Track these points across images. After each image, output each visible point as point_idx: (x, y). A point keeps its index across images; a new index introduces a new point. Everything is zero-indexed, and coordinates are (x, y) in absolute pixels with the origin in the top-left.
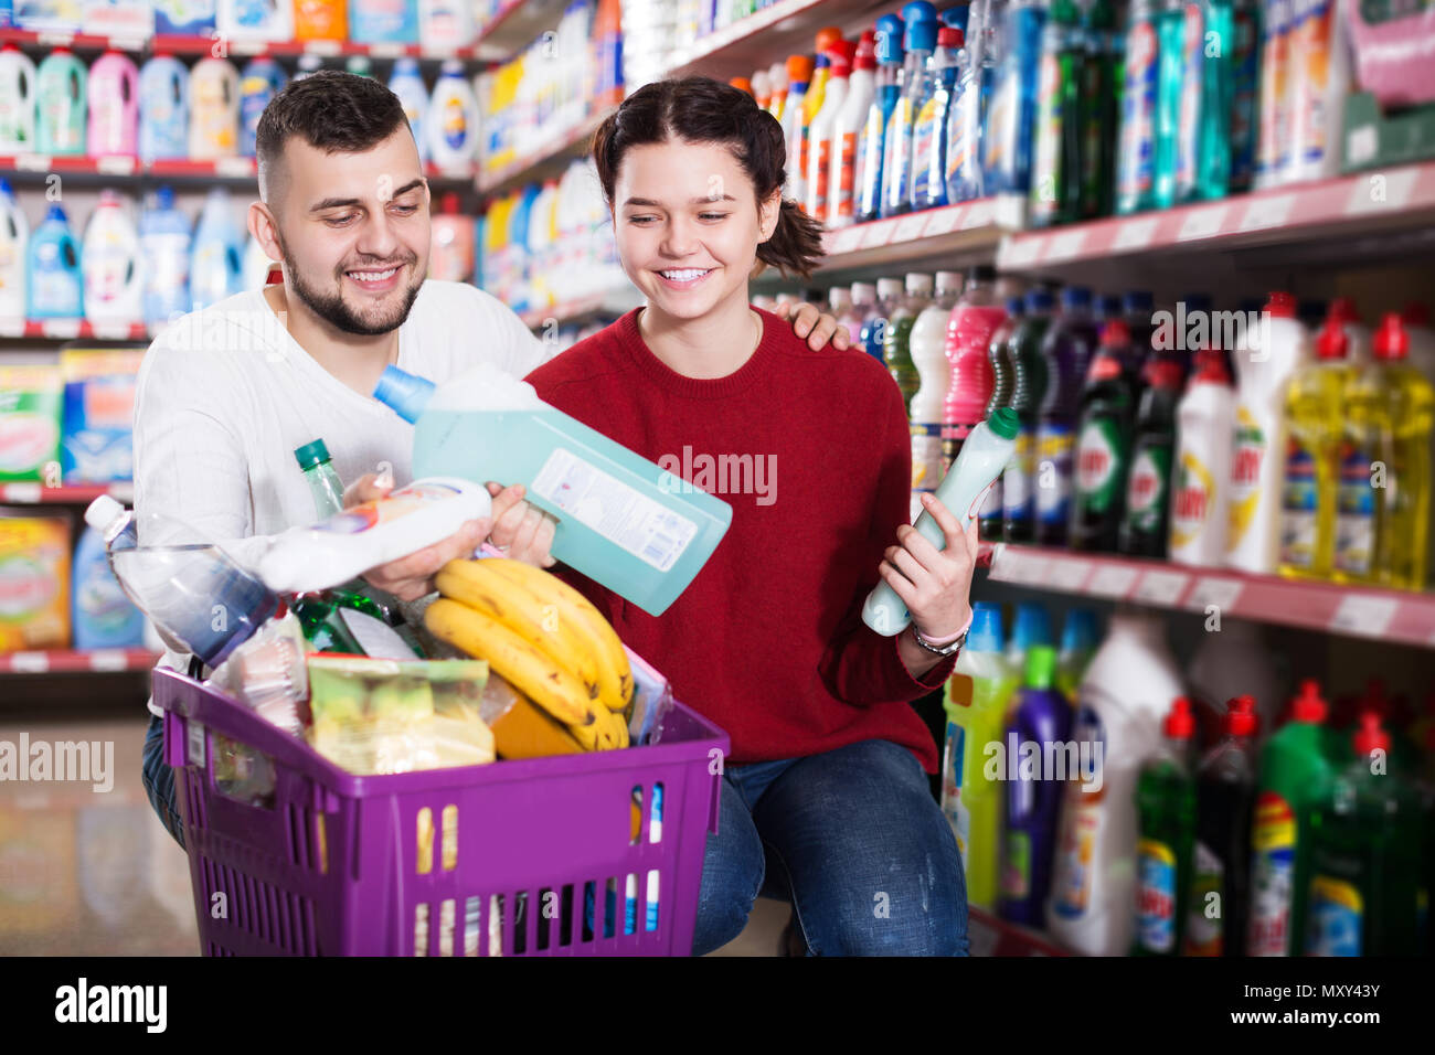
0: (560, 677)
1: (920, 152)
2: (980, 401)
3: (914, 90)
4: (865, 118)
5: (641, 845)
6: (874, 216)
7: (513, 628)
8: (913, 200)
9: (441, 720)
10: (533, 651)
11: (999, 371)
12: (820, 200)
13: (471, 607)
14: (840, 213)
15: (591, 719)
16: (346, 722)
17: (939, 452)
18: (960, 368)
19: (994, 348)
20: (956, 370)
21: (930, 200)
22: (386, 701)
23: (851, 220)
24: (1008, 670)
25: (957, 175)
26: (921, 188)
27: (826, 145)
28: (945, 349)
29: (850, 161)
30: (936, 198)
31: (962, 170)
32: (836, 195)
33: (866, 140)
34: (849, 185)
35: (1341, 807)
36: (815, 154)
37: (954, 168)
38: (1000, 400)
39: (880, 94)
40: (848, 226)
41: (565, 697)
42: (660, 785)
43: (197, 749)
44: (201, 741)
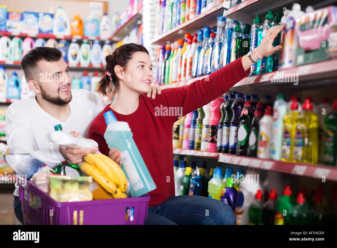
0: (109, 182)
1: (206, 61)
2: (218, 120)
3: (205, 47)
4: (194, 54)
5: (128, 221)
6: (196, 77)
7: (99, 170)
8: (204, 73)
9: (80, 191)
10: (103, 176)
11: (222, 113)
12: (184, 73)
13: (91, 164)
14: (188, 76)
15: (116, 192)
16: (57, 191)
17: (209, 132)
18: (214, 112)
19: (221, 107)
20: (213, 113)
21: (208, 73)
22: (68, 186)
23: (191, 77)
24: (223, 183)
25: (213, 67)
26: (206, 70)
27: (186, 60)
28: (210, 108)
29: (191, 64)
30: (209, 72)
31: (214, 66)
32: (188, 72)
33: (194, 59)
34: (191, 69)
35: (295, 215)
36: (183, 62)
37: (213, 65)
38: (222, 120)
39: (198, 48)
40: (190, 79)
41: (111, 187)
42: (133, 208)
43: (26, 196)
44: (27, 194)
